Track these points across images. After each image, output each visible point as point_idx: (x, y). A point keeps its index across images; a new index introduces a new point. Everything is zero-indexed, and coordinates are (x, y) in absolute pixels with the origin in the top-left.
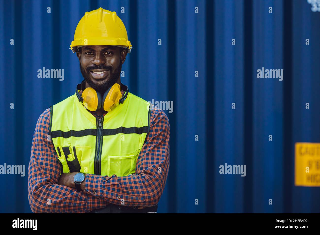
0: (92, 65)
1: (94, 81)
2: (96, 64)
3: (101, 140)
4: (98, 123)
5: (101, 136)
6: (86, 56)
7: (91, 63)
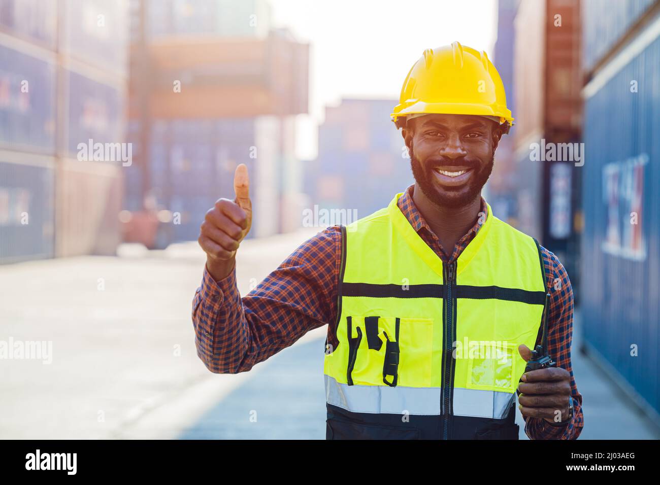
0: (439, 158)
1: (441, 191)
2: (449, 156)
3: (453, 306)
4: (446, 273)
5: (453, 299)
6: (428, 139)
7: (437, 153)
